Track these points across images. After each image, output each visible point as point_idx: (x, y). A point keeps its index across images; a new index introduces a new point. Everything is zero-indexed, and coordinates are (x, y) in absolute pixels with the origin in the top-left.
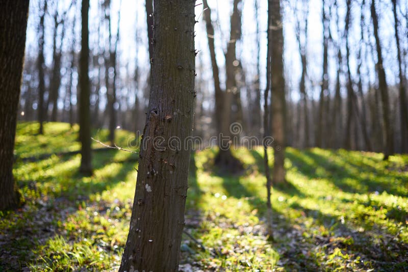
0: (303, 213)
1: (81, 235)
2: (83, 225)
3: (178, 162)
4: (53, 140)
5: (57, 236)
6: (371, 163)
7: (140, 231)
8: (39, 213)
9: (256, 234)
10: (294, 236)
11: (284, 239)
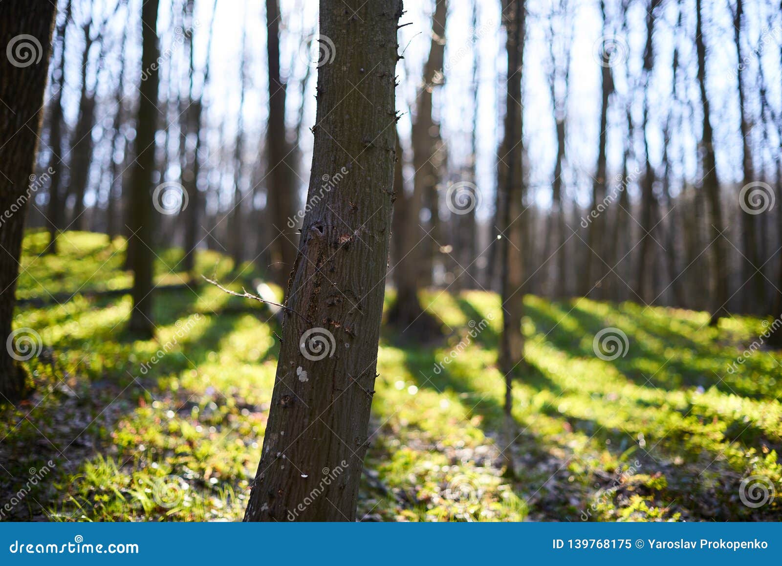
0: (566, 426)
1: (146, 456)
2: (147, 437)
3: (360, 326)
4: (76, 267)
5: (100, 456)
6: (686, 331)
7: (284, 456)
8: (61, 410)
9: (479, 464)
10: (551, 469)
11: (533, 474)
